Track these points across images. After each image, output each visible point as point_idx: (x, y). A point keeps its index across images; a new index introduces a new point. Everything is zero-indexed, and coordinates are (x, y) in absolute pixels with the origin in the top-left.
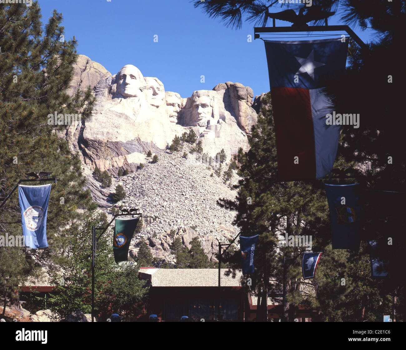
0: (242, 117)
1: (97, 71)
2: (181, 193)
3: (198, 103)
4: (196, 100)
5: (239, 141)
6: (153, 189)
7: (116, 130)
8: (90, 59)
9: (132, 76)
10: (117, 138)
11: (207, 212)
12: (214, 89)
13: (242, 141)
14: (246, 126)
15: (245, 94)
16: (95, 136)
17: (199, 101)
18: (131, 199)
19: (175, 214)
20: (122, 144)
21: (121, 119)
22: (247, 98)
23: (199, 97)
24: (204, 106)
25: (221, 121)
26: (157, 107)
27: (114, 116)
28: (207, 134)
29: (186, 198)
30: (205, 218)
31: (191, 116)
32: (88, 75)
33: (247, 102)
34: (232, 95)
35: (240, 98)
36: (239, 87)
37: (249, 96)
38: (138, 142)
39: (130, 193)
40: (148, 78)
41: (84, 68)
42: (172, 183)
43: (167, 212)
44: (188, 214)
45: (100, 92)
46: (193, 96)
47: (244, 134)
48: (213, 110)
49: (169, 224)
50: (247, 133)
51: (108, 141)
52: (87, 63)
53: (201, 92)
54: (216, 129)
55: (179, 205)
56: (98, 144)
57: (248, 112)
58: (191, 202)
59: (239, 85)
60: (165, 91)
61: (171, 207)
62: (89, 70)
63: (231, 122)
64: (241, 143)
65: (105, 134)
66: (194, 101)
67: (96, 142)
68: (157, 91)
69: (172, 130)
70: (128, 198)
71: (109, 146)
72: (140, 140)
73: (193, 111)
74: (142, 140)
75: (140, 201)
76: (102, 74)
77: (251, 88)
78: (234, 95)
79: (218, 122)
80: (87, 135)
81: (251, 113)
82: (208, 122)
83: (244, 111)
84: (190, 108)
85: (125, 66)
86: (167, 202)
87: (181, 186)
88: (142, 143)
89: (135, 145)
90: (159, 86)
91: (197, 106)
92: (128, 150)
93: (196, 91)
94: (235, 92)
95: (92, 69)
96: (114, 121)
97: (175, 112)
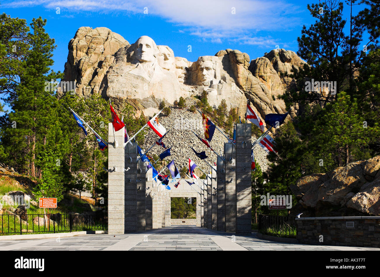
0: (240, 78)
1: (117, 40)
2: (190, 141)
3: (202, 67)
4: (201, 64)
5: (238, 97)
6: (166, 138)
7: (134, 89)
8: (111, 31)
9: (147, 45)
10: (135, 96)
11: (211, 156)
12: (216, 55)
13: (240, 98)
14: (244, 85)
15: (243, 59)
16: (116, 94)
17: (203, 65)
18: (148, 146)
19: (185, 158)
20: (139, 100)
21: (138, 80)
22: (245, 62)
23: (203, 62)
24: (207, 69)
25: (222, 81)
26: (168, 70)
27: (132, 78)
28: (211, 92)
29: (194, 145)
30: (210, 161)
31: (197, 77)
32: (110, 44)
33: (244, 65)
34: (232, 60)
35: (238, 62)
36: (237, 54)
37: (246, 61)
38: (153, 99)
39: (146, 141)
40: (160, 46)
41: (106, 38)
42: (181, 132)
43: (178, 156)
44: (196, 158)
45: (120, 58)
46: (199, 60)
47: (242, 92)
48: (215, 72)
49: (180, 166)
50: (244, 91)
51: (127, 98)
52: (109, 34)
53: (205, 58)
54: (218, 88)
55: (188, 151)
56: (119, 101)
57: (245, 74)
58: (198, 148)
59: (237, 51)
60: (175, 56)
61: (181, 152)
62: (110, 39)
63: (230, 82)
64: (240, 99)
65: (125, 93)
66: (199, 65)
67: (118, 99)
68: (168, 57)
69: (181, 89)
70: (145, 145)
71: (128, 102)
72: (154, 97)
73: (198, 73)
74: (156, 97)
75: (156, 147)
76: (121, 43)
77: (247, 54)
78: (233, 60)
79: (220, 82)
80: (110, 93)
81: (247, 74)
82: (212, 82)
83: (241, 73)
84: (196, 70)
85: (141, 37)
86: (178, 148)
87: (189, 135)
88: (156, 100)
89: (150, 101)
90: (170, 53)
91: (202, 69)
92: (145, 106)
93: (201, 57)
94: (235, 58)
95: (113, 39)
96: (132, 82)
97: (183, 74)
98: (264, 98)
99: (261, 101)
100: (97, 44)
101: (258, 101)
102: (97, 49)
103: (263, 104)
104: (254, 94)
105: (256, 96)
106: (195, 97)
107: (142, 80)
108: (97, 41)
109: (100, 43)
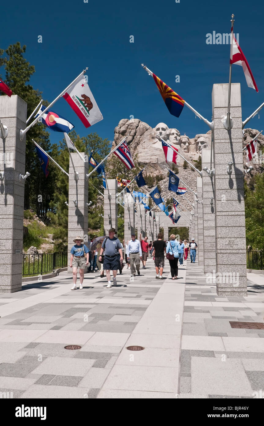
1: (144, 126)
7: (155, 157)
8: (140, 121)
9: (163, 129)
16: (144, 160)
20: (158, 164)
26: (177, 144)
27: (154, 149)
32: (140, 129)
41: (138, 125)
65: (149, 160)
68: (176, 136)
71: (151, 165)
80: (140, 160)
89: (165, 164)
90: (177, 133)
95: (142, 126)
96: (154, 152)
97: (186, 146)
100: (132, 129)
102: (131, 132)
106: (194, 161)
107: (160, 151)
108: (132, 127)
109: (134, 129)
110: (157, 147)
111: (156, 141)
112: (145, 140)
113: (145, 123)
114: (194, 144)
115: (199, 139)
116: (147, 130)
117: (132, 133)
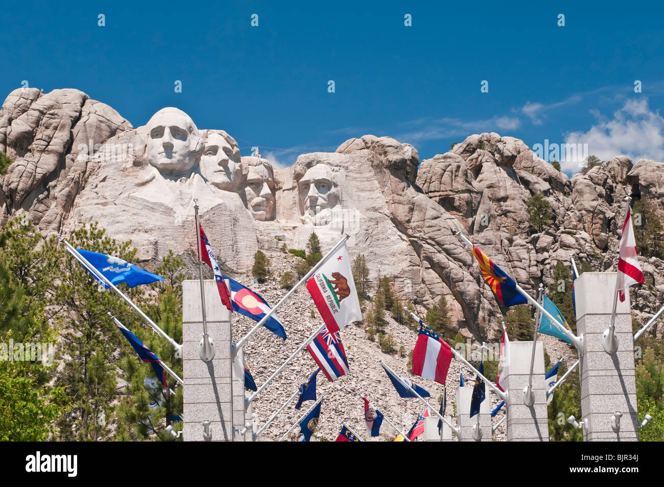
1: (101, 118)
3: (309, 178)
4: (305, 172)
5: (394, 250)
7: (146, 237)
8: (87, 96)
9: (175, 129)
10: (147, 252)
15: (402, 159)
17: (311, 174)
21: (156, 214)
22: (407, 166)
23: (311, 166)
24: (319, 183)
27: (141, 208)
33: (407, 174)
37: (409, 162)
41: (77, 114)
47: (404, 237)
48: (338, 191)
50: (409, 236)
53: (315, 157)
57: (409, 194)
62: (86, 118)
63: (376, 214)
66: (302, 175)
69: (257, 232)
73: (299, 194)
76: (113, 125)
81: (415, 195)
91: (307, 186)
93: (304, 155)
95: (93, 116)
96: (141, 219)
97: (263, 197)
98: (455, 251)
99: (450, 258)
100: (56, 128)
101: (441, 257)
103: (453, 266)
104: (433, 243)
105: (437, 247)
106: (292, 251)
107: (164, 213)
108: (54, 122)
109: (63, 127)
110: (155, 201)
111: (148, 178)
112: (106, 170)
113: (105, 105)
114: (293, 188)
115: (309, 171)
116: (113, 133)
117: (57, 143)
